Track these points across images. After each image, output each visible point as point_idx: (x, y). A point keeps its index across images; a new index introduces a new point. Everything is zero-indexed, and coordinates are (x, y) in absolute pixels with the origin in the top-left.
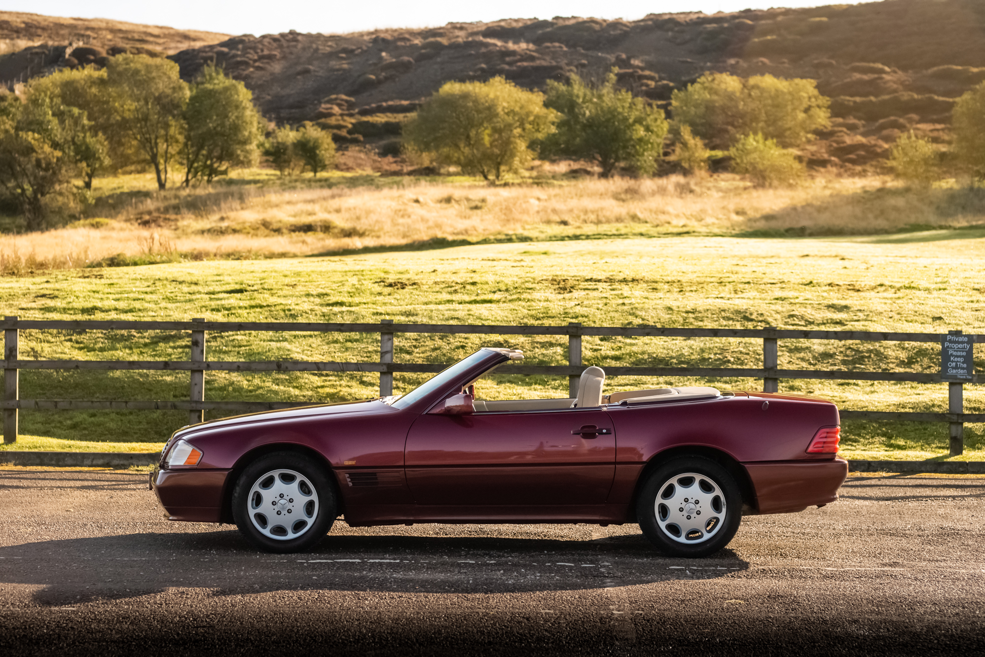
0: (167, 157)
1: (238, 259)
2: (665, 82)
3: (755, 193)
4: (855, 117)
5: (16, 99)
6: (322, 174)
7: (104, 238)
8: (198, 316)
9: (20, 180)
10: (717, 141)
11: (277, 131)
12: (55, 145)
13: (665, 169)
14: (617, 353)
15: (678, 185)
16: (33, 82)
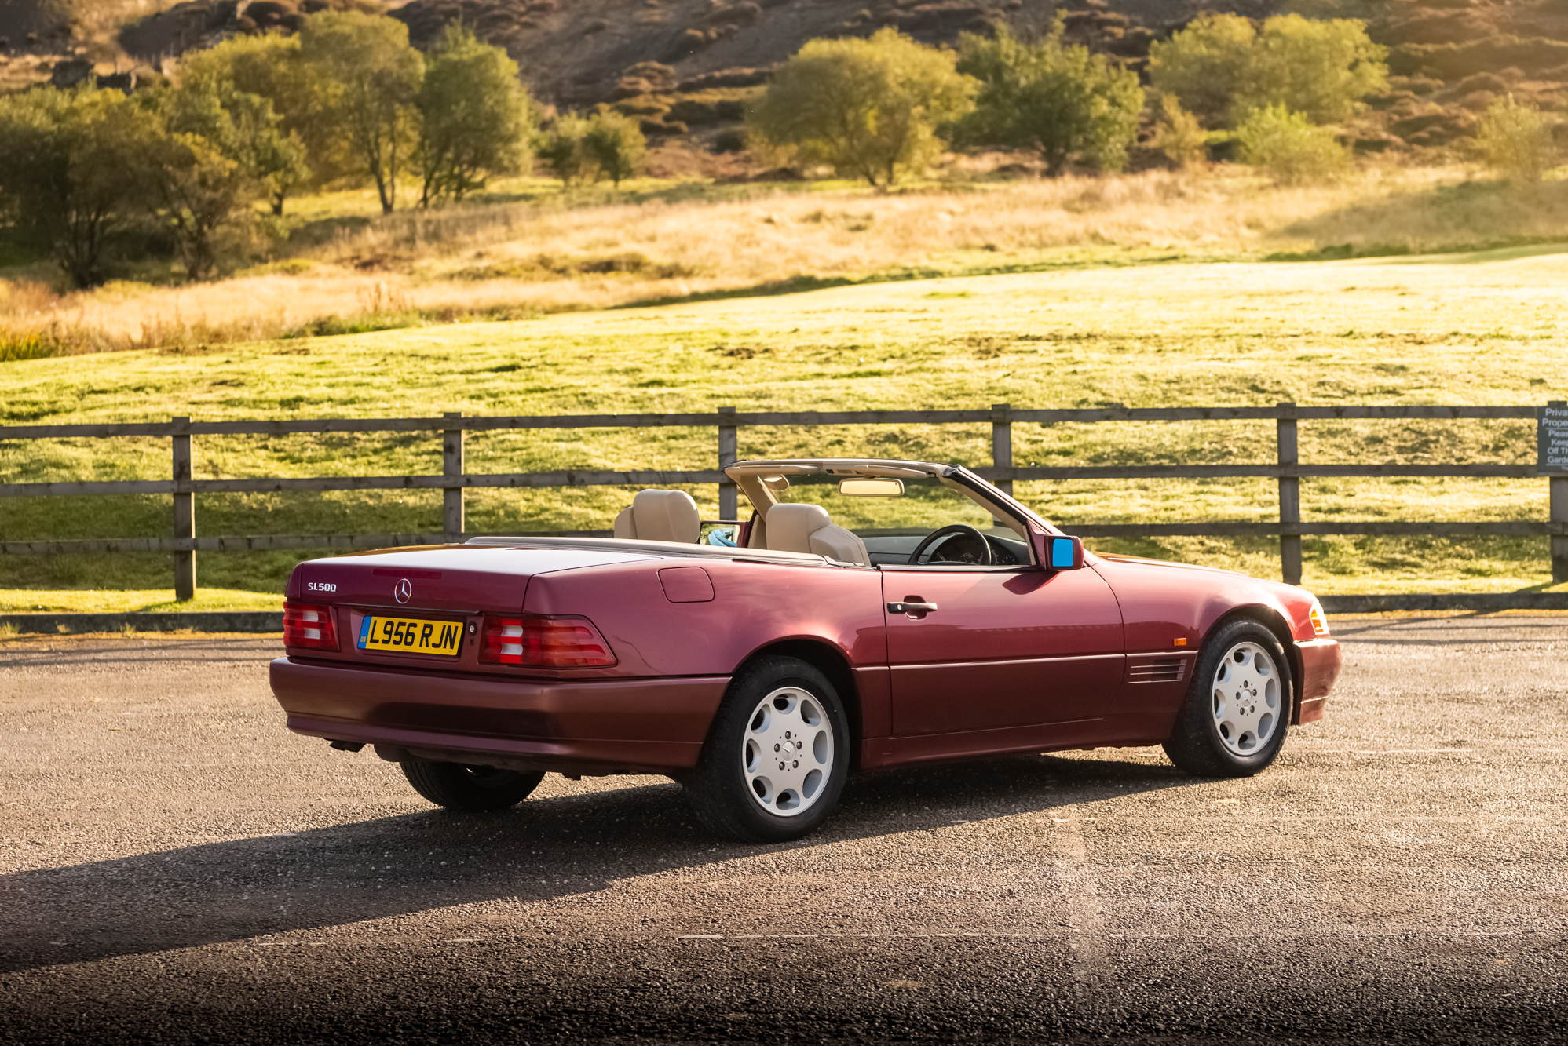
0: (395, 167)
1: (506, 319)
2: (1139, 29)
3: (1275, 195)
4: (1426, 75)
5: (166, 83)
6: (627, 185)
7: (305, 289)
8: (452, 407)
9: (176, 205)
10: (1219, 117)
11: (557, 119)
12: (227, 151)
13: (1142, 160)
14: (1067, 445)
15: (1159, 186)
16: (189, 57)
